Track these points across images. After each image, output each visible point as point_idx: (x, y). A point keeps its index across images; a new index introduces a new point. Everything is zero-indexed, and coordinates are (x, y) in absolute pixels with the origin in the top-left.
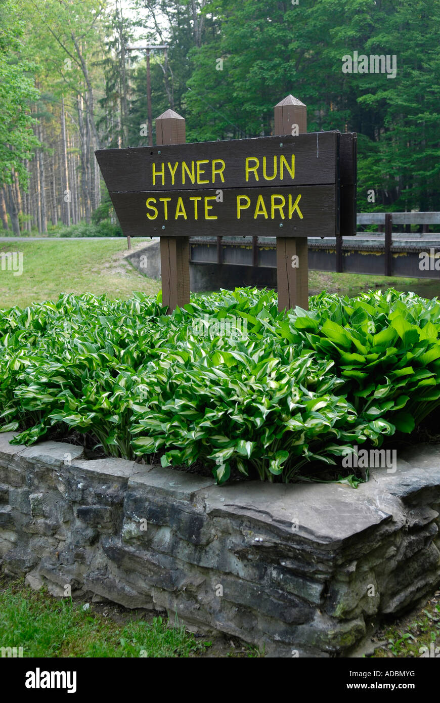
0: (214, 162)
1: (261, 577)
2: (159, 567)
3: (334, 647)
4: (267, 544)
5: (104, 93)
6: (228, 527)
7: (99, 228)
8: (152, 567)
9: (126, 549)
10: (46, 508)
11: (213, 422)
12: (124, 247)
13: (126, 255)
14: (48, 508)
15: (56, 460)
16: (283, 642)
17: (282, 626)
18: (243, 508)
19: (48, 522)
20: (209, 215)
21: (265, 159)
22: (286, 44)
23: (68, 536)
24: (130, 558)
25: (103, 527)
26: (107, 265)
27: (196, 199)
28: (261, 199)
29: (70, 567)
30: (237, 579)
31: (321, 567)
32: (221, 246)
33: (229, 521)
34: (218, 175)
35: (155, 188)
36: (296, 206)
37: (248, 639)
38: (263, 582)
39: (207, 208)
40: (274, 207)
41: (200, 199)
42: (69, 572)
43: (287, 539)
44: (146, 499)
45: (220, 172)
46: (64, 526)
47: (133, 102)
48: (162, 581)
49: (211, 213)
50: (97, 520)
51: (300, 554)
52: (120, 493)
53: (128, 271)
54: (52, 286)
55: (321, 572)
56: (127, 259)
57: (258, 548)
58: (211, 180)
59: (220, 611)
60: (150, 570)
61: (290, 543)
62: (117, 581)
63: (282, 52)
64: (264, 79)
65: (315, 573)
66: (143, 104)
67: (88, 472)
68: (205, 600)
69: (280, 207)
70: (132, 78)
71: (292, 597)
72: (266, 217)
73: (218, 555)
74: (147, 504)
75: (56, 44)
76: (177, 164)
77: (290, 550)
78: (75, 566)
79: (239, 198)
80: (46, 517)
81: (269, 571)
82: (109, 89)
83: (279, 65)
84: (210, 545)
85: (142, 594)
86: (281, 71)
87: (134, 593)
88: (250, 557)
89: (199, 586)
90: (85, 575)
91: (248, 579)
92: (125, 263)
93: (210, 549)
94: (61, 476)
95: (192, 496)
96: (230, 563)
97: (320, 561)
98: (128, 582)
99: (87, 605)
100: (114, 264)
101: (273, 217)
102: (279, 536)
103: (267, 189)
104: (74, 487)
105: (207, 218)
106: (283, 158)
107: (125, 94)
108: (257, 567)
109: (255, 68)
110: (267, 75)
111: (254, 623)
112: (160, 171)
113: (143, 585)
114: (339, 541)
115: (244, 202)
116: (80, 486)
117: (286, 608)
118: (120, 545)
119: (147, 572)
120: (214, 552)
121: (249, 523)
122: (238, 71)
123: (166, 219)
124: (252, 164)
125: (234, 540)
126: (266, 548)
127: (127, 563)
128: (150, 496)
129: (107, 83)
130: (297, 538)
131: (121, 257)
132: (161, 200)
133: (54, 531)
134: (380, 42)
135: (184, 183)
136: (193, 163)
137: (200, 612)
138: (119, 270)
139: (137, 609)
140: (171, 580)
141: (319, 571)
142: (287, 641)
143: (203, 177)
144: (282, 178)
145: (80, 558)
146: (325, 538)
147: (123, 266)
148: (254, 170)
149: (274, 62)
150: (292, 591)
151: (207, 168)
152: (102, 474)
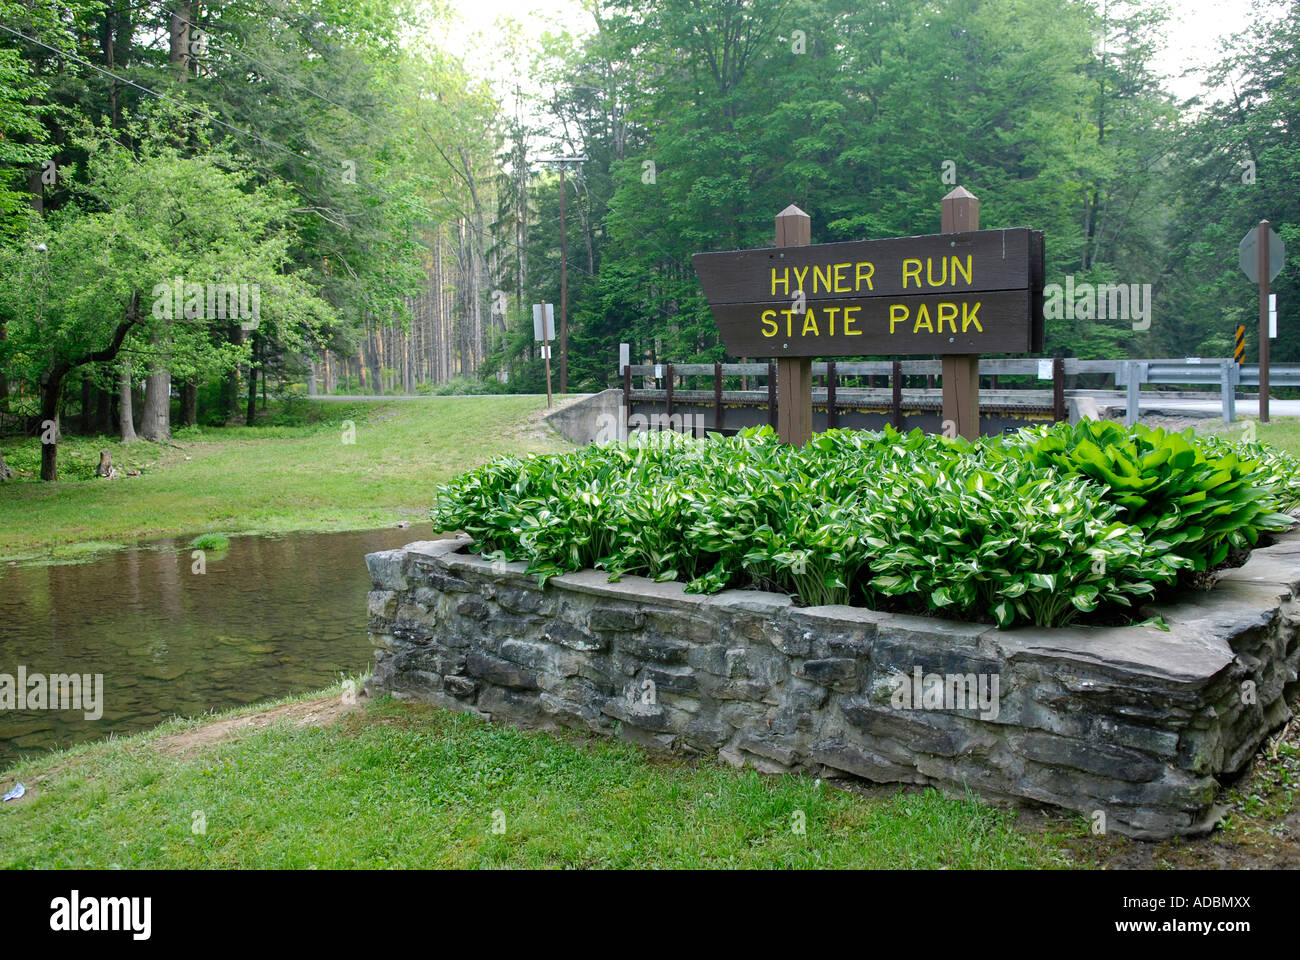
0: (858, 267)
1: (1086, 731)
2: (930, 728)
3: (1197, 805)
4: (1099, 689)
5: (496, 216)
6: (1037, 674)
7: (487, 385)
8: (919, 729)
9: (878, 709)
10: (751, 667)
11: (999, 552)
12: (543, 405)
13: (546, 415)
14: (753, 667)
15: (768, 607)
16: (1123, 805)
17: (1120, 786)
18: (1054, 650)
19: (753, 683)
20: (850, 329)
21: (930, 261)
22: (737, 158)
23: (782, 700)
24: (885, 721)
25: (842, 685)
26: (523, 428)
27: (832, 311)
28: (923, 309)
29: (790, 737)
30: (1048, 736)
31: (1176, 712)
32: (671, 403)
33: (1038, 666)
34: (863, 282)
35: (774, 298)
36: (973, 317)
37: (1069, 806)
38: (1088, 737)
39: (847, 321)
40: (941, 318)
41: (838, 310)
42: (787, 743)
43: (1128, 682)
44: (909, 647)
45: (867, 277)
46: (775, 688)
47: (534, 227)
48: (934, 746)
49: (852, 327)
50: (835, 676)
51: (1147, 699)
52: (866, 642)
53: (550, 436)
54: (455, 453)
55: (1178, 719)
56: (547, 419)
57: (1087, 694)
58: (854, 287)
59: (1024, 776)
60: (915, 733)
61: (1132, 686)
62: (861, 750)
63: (732, 166)
64: (707, 198)
65: (1167, 720)
66: (547, 230)
67: (816, 618)
68: (1002, 763)
69: (951, 319)
70: (533, 197)
71: (1132, 752)
72: (931, 331)
73: (1020, 709)
74: (910, 652)
75: (439, 156)
76: (807, 268)
77: (1132, 695)
78: (797, 735)
79: (893, 308)
80: (749, 677)
81: (1096, 723)
82: (502, 212)
83: (729, 181)
84: (1008, 697)
85: (898, 764)
86: (731, 189)
87: (887, 763)
88: (1070, 707)
89: (992, 748)
90: (810, 746)
91: (1066, 734)
92: (546, 425)
93: (1009, 701)
94: (776, 625)
95: (978, 640)
96: (1039, 717)
97: (1178, 705)
98: (878, 751)
99: (818, 781)
100: (532, 426)
101: (940, 330)
102: (1115, 678)
103: (932, 298)
104: (798, 638)
105: (847, 333)
106: (955, 260)
107: (524, 218)
108: (1079, 719)
109: (699, 186)
110: (712, 194)
111: (1075, 786)
112: (783, 277)
113: (901, 752)
114: (1204, 679)
115: (899, 313)
116: (807, 636)
117: (1126, 764)
118: (867, 705)
119: (909, 735)
120: (1014, 706)
121: (1067, 667)
122: (675, 190)
123: (789, 335)
124: (912, 267)
125: (1046, 688)
126: (1098, 693)
127: (879, 726)
128: (913, 643)
129: (501, 204)
130: (1144, 679)
131: (540, 418)
132: (783, 312)
133: (761, 695)
134: (856, 156)
135: (815, 291)
136: (829, 268)
137: (990, 780)
138: (538, 434)
139: (890, 783)
140: (950, 743)
141: (1174, 717)
142: (1131, 802)
143: (842, 284)
144: (953, 284)
145: (805, 725)
146: (1186, 676)
147: (543, 429)
148: (915, 274)
149: (722, 178)
150: (1131, 745)
151: (850, 274)
152: (836, 621)
